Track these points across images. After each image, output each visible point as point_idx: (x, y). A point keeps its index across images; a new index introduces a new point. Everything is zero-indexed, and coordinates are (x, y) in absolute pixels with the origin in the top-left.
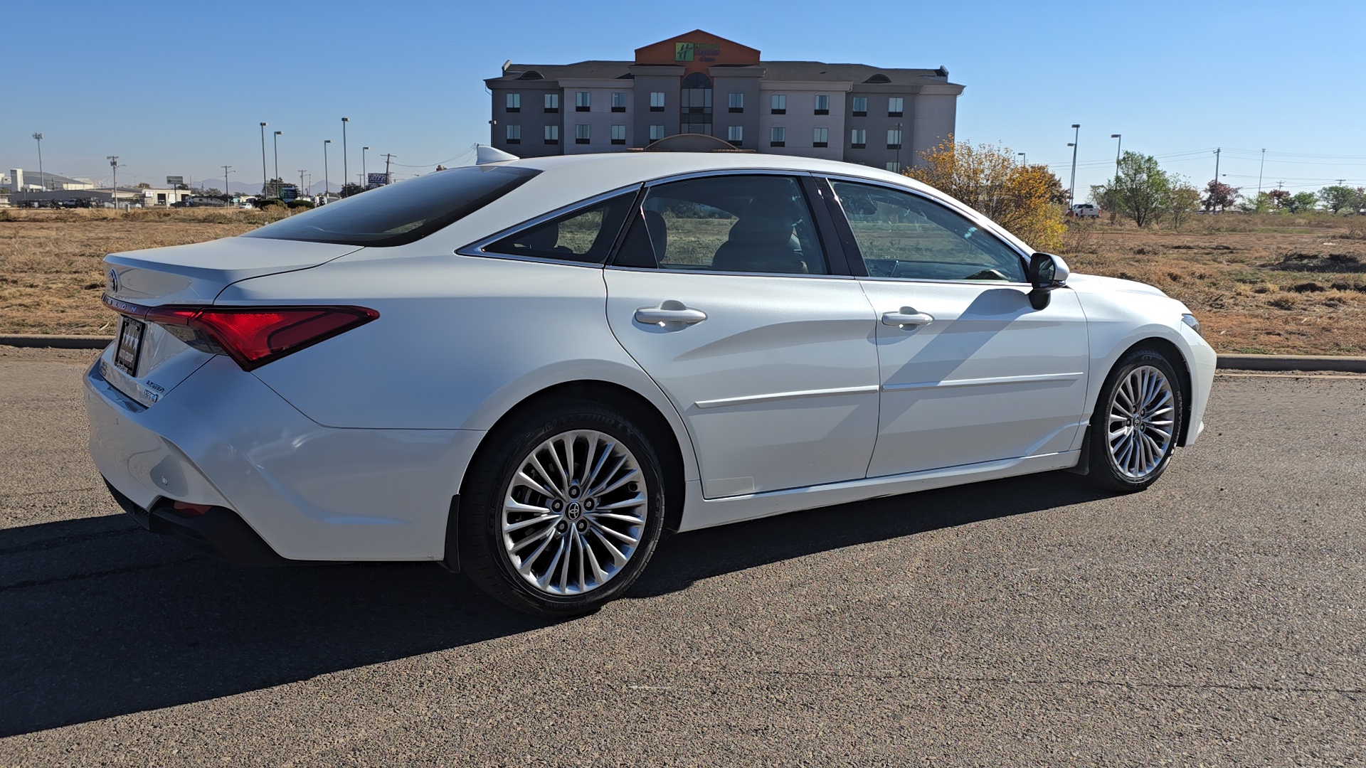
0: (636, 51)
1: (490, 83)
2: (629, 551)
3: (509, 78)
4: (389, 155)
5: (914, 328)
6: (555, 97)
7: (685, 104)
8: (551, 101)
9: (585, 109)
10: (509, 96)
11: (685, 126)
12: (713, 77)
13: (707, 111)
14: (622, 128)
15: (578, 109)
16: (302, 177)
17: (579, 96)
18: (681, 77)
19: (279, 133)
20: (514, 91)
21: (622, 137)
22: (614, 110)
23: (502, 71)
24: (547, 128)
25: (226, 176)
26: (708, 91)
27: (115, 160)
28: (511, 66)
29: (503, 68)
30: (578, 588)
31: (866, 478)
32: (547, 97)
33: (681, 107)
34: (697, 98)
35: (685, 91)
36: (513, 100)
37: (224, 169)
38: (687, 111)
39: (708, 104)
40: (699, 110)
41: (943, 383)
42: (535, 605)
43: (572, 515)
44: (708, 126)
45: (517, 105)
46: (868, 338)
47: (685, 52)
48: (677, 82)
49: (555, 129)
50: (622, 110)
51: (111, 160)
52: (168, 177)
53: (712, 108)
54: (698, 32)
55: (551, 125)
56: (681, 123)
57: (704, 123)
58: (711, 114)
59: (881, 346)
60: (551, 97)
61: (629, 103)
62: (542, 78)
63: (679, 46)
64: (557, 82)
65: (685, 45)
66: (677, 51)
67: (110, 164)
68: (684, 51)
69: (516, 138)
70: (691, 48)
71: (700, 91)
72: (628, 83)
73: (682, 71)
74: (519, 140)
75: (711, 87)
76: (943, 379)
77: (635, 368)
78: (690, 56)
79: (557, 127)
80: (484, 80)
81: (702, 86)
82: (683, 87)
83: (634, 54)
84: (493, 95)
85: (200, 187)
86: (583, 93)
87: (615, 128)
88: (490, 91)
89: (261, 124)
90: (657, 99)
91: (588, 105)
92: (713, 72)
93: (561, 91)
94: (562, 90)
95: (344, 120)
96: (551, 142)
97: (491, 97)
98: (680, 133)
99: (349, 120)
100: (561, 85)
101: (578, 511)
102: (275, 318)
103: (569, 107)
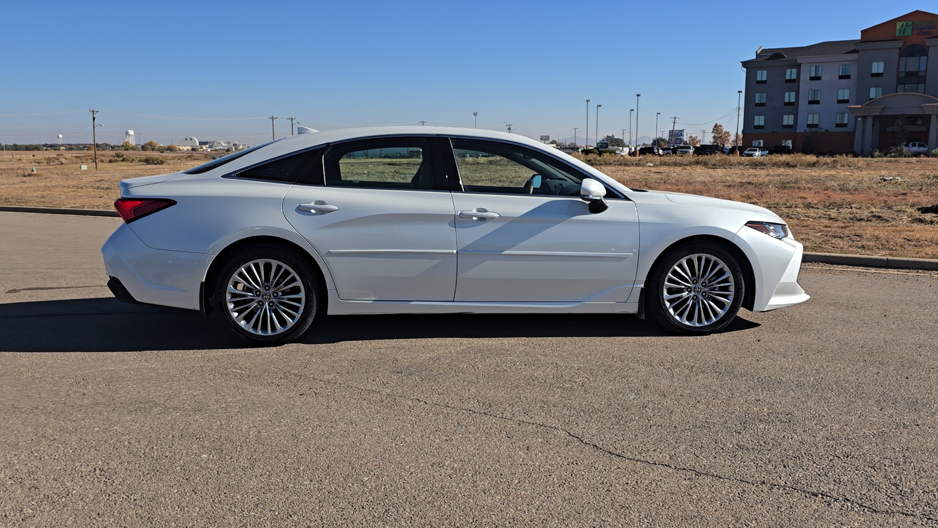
0: (862, 32)
1: (745, 64)
2: (295, 319)
3: (760, 59)
4: (675, 118)
5: (484, 221)
6: (794, 71)
7: (902, 69)
8: (791, 74)
9: (817, 78)
10: (759, 73)
11: (901, 87)
12: (929, 47)
13: (921, 74)
14: (847, 91)
15: (812, 79)
16: (623, 134)
17: (813, 69)
18: (900, 48)
19: (600, 106)
20: (762, 68)
21: (846, 98)
22: (841, 77)
23: (755, 54)
24: (787, 94)
25: (575, 135)
26: (924, 58)
27: (510, 127)
28: (763, 50)
29: (756, 52)
30: (266, 333)
31: (453, 301)
32: (788, 71)
33: (898, 72)
34: (912, 64)
35: (903, 59)
36: (762, 75)
37: (574, 130)
38: (903, 75)
39: (923, 68)
40: (914, 74)
41: (506, 252)
42: (243, 337)
43: (265, 299)
44: (921, 86)
45: (764, 78)
46: (449, 224)
47: (905, 29)
48: (896, 53)
49: (793, 94)
50: (848, 77)
51: (508, 127)
52: (541, 136)
53: (926, 71)
54: (917, 12)
55: (790, 91)
56: (898, 84)
57: (918, 84)
58: (925, 76)
59: (458, 229)
60: (791, 71)
61: (853, 72)
62: (785, 58)
63: (899, 25)
64: (796, 60)
65: (905, 23)
66: (897, 29)
67: (507, 129)
68: (903, 28)
69: (762, 102)
70: (910, 25)
71: (916, 59)
72: (854, 56)
73: (900, 44)
74: (765, 103)
75: (927, 55)
76: (507, 250)
77: (293, 231)
78: (908, 32)
79: (794, 93)
80: (741, 62)
81: (918, 54)
82: (901, 56)
83: (860, 34)
84: (746, 72)
85: (564, 142)
86: (816, 67)
87: (841, 91)
88: (745, 70)
89: (587, 101)
90: (878, 67)
91: (820, 75)
92: (928, 43)
93: (798, 66)
94: (800, 65)
95: (638, 95)
96: (790, 104)
97: (745, 73)
98: (897, 92)
99: (641, 95)
100: (799, 61)
101: (269, 297)
102: (139, 203)
103: (804, 77)
